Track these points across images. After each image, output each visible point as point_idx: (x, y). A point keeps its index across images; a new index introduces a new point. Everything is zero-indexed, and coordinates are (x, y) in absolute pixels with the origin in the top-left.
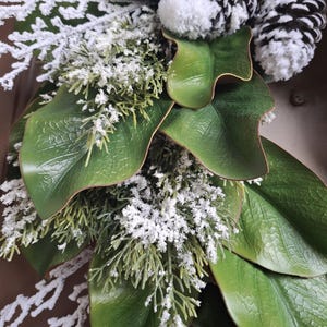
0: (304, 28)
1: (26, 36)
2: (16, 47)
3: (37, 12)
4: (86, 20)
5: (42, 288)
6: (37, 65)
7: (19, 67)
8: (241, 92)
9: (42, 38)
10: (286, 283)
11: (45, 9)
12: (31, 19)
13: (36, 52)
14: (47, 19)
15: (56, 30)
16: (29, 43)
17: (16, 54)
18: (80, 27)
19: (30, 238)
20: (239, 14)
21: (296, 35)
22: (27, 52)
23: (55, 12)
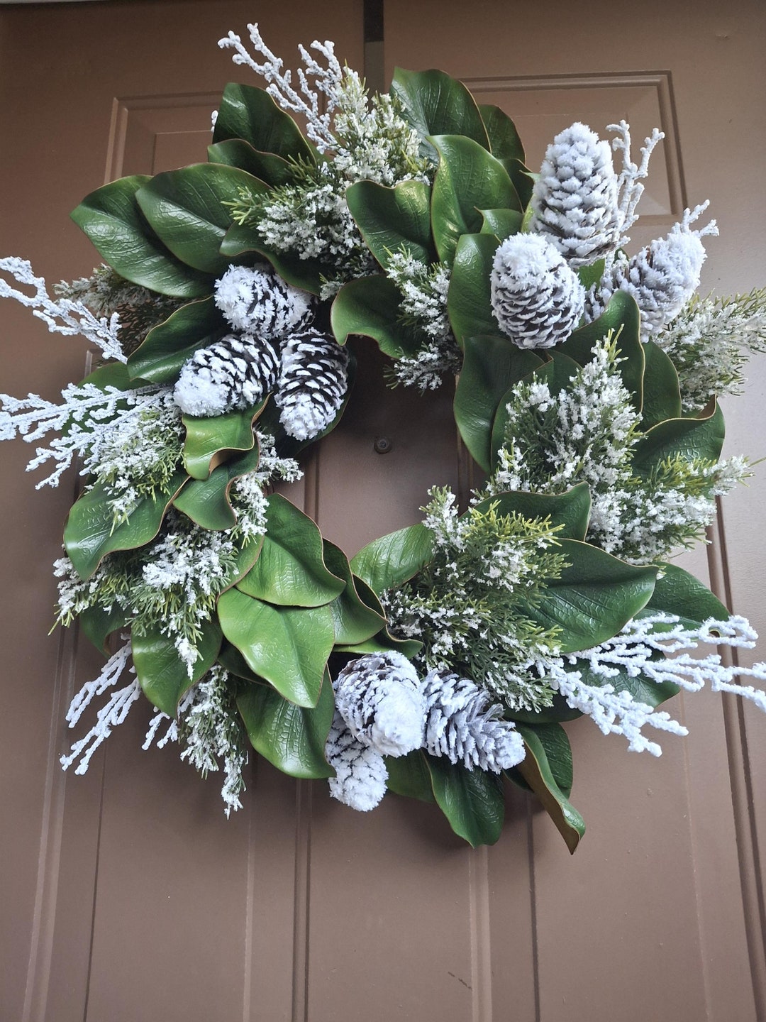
0: (310, 391)
1: (65, 440)
2: (58, 451)
3: (71, 420)
4: (116, 416)
5: (106, 670)
6: (77, 462)
7: (62, 467)
8: (247, 460)
9: (80, 440)
10: (293, 615)
11: (78, 416)
12: (67, 426)
13: (76, 452)
14: (81, 423)
15: (91, 430)
16: (68, 446)
17: (58, 456)
18: (113, 423)
19: (82, 606)
20: (251, 389)
21: (305, 398)
22: (68, 453)
23: (87, 416)
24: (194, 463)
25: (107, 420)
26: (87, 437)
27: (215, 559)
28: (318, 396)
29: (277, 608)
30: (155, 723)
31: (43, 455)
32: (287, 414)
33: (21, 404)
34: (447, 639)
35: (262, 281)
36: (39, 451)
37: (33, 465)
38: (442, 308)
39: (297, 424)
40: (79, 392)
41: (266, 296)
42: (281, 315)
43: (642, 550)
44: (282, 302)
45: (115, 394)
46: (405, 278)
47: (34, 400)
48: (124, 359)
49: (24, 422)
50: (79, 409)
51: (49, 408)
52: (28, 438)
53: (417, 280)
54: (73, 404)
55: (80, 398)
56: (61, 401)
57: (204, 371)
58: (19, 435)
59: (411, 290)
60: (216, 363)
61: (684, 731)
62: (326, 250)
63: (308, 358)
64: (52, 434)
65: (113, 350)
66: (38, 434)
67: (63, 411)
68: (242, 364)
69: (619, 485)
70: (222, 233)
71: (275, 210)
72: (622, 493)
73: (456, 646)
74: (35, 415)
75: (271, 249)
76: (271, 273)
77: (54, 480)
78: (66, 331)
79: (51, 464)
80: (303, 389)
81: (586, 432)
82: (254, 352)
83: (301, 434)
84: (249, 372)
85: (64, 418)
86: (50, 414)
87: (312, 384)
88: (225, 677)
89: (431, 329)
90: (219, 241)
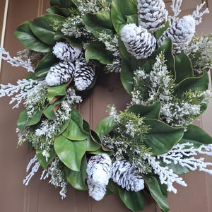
0: (82, 76)
2: (18, 98)
4: (33, 87)
6: (23, 100)
7: (19, 102)
9: (23, 94)
10: (76, 143)
11: (22, 88)
13: (23, 98)
14: (23, 90)
15: (26, 92)
16: (20, 96)
20: (66, 77)
21: (80, 78)
22: (20, 98)
23: (25, 88)
24: (51, 99)
25: (30, 89)
26: (25, 94)
27: (54, 127)
28: (84, 78)
29: (72, 141)
31: (14, 99)
32: (76, 83)
33: (6, 86)
34: (120, 150)
35: (66, 46)
37: (11, 102)
38: (118, 48)
39: (79, 86)
40: (22, 82)
41: (67, 50)
42: (73, 55)
43: (179, 122)
44: (72, 51)
45: (32, 81)
46: (105, 40)
47: (9, 85)
48: (33, 71)
49: (7, 91)
50: (22, 86)
51: (14, 87)
52: (9, 95)
53: (109, 40)
56: (17, 85)
57: (53, 73)
58: (6, 95)
59: (107, 44)
60: (56, 71)
61: (186, 185)
62: (82, 35)
63: (82, 67)
64: (15, 94)
65: (30, 69)
66: (11, 94)
67: (18, 87)
68: (63, 70)
70: (54, 33)
71: (65, 25)
72: (171, 104)
73: (123, 152)
74: (10, 89)
75: (67, 36)
76: (68, 43)
77: (17, 106)
78: (17, 66)
79: (16, 102)
80: (80, 76)
81: (158, 85)
82: (67, 66)
83: (81, 89)
84: (65, 72)
85: (18, 89)
86: (14, 88)
87: (82, 74)
89: (115, 54)
90: (53, 36)
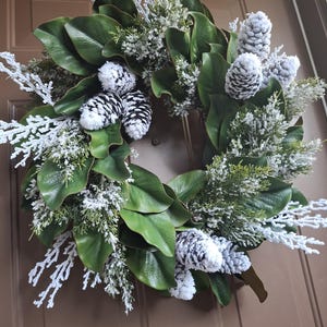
0: (141, 118)
1: (27, 143)
2: (24, 148)
3: (31, 133)
4: (49, 131)
6: (32, 154)
7: (26, 156)
9: (33, 142)
10: (152, 217)
11: (34, 132)
12: (28, 136)
13: (32, 149)
14: (34, 135)
15: (38, 138)
16: (29, 146)
17: (24, 151)
18: (48, 134)
19: (46, 224)
20: (114, 117)
21: (139, 121)
22: (28, 149)
23: (37, 131)
24: (95, 152)
25: (45, 133)
26: (37, 141)
28: (144, 120)
29: (143, 214)
30: (87, 276)
31: (18, 151)
34: (216, 221)
35: (121, 69)
36: (16, 148)
37: (13, 156)
39: (137, 133)
40: (34, 119)
44: (128, 78)
45: (49, 120)
46: (182, 70)
47: (14, 123)
48: (52, 104)
49: (10, 134)
50: (34, 127)
51: (21, 127)
52: (12, 143)
53: (187, 71)
54: (31, 125)
55: (34, 122)
56: (26, 124)
57: (95, 109)
58: (9, 141)
59: (185, 75)
62: (148, 56)
63: (138, 104)
64: (23, 140)
65: (47, 99)
66: (17, 140)
67: (27, 128)
68: (111, 106)
69: (278, 152)
70: (101, 47)
71: (131, 38)
73: (219, 224)
74: (15, 131)
76: (124, 66)
77: (23, 163)
78: (28, 89)
79: (21, 156)
80: (137, 117)
81: (266, 132)
83: (137, 137)
84: (114, 110)
85: (28, 132)
86: (21, 130)
87: (141, 115)
88: (124, 249)
89: (190, 92)
90: (100, 50)
